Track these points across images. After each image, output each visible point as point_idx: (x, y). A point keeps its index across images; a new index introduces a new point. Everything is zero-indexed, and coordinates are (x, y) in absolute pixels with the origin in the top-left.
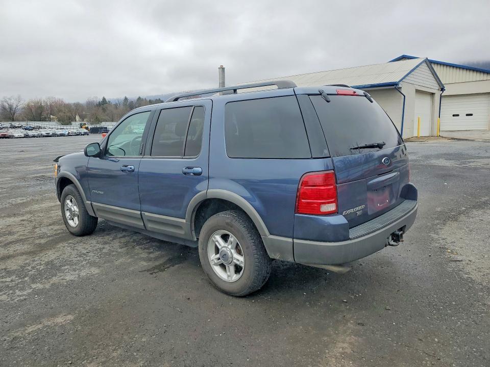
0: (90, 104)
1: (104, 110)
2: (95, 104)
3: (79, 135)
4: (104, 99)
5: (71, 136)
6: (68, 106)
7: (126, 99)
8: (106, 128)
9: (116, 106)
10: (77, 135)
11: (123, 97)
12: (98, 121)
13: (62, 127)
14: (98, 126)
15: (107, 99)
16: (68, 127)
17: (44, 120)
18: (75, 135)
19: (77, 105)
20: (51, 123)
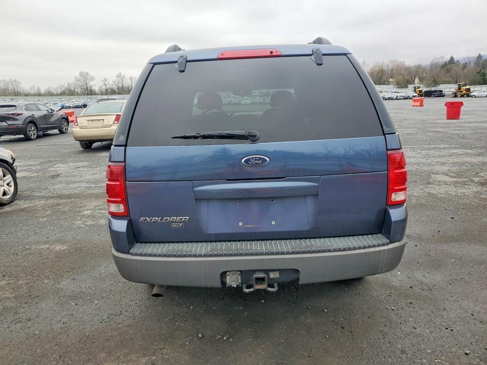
0: (433, 66)
1: (448, 71)
2: (440, 65)
3: (407, 99)
4: (452, 59)
5: (400, 99)
6: (408, 69)
7: (480, 57)
8: (441, 91)
9: (465, 66)
10: (406, 99)
11: (476, 55)
12: (436, 83)
13: (397, 91)
14: (433, 89)
15: (456, 58)
16: (403, 90)
17: (384, 83)
18: (404, 99)
19: (419, 67)
20: (389, 86)
